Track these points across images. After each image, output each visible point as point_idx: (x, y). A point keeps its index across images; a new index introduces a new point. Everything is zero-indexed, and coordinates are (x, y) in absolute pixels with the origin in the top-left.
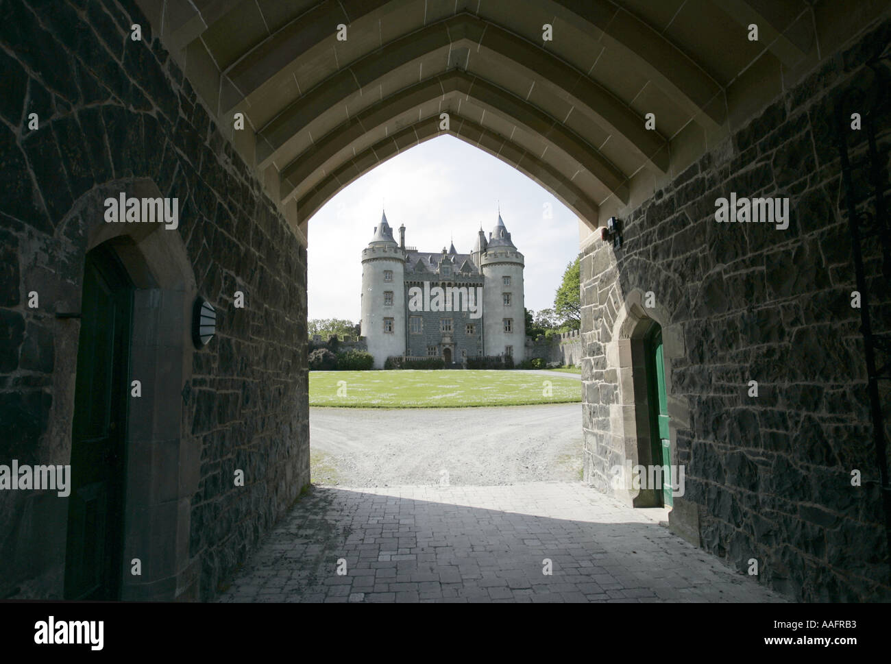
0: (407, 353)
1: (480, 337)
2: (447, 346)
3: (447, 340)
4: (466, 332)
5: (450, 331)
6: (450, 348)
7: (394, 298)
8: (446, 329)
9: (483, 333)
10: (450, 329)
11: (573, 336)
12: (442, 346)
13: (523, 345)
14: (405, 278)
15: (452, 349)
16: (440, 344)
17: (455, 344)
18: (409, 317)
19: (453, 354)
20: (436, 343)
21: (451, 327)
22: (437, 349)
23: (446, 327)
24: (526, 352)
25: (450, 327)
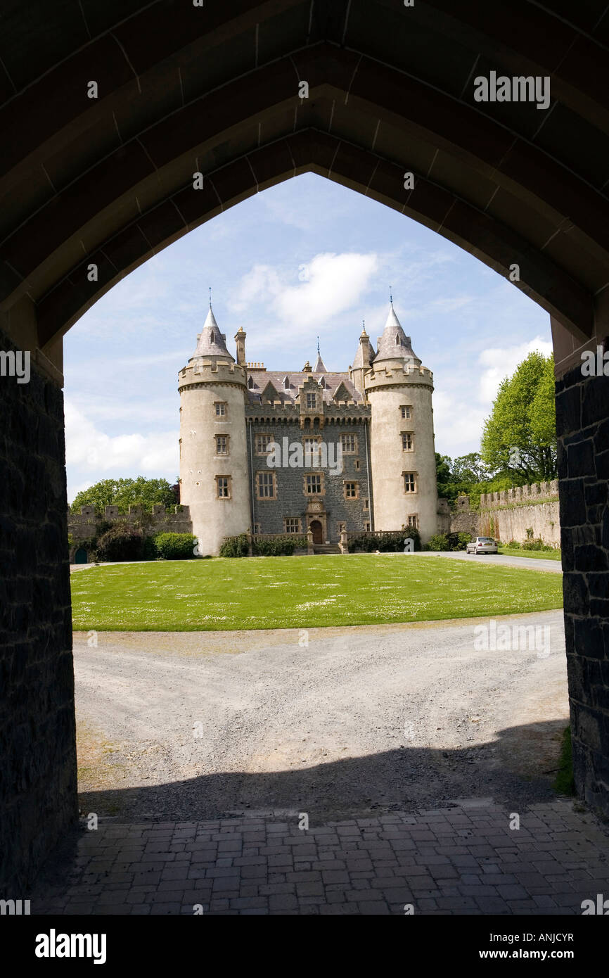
0: (254, 528)
1: (367, 502)
2: (316, 517)
3: (315, 508)
4: (345, 495)
5: (319, 494)
6: (321, 520)
7: (230, 445)
8: (314, 491)
9: (372, 495)
10: (319, 491)
11: (514, 496)
12: (307, 517)
13: (434, 512)
14: (246, 412)
15: (323, 521)
16: (304, 515)
17: (329, 514)
18: (255, 474)
19: (325, 530)
20: (299, 513)
21: (322, 488)
22: (300, 522)
23: (314, 487)
24: (440, 523)
25: (319, 487)
